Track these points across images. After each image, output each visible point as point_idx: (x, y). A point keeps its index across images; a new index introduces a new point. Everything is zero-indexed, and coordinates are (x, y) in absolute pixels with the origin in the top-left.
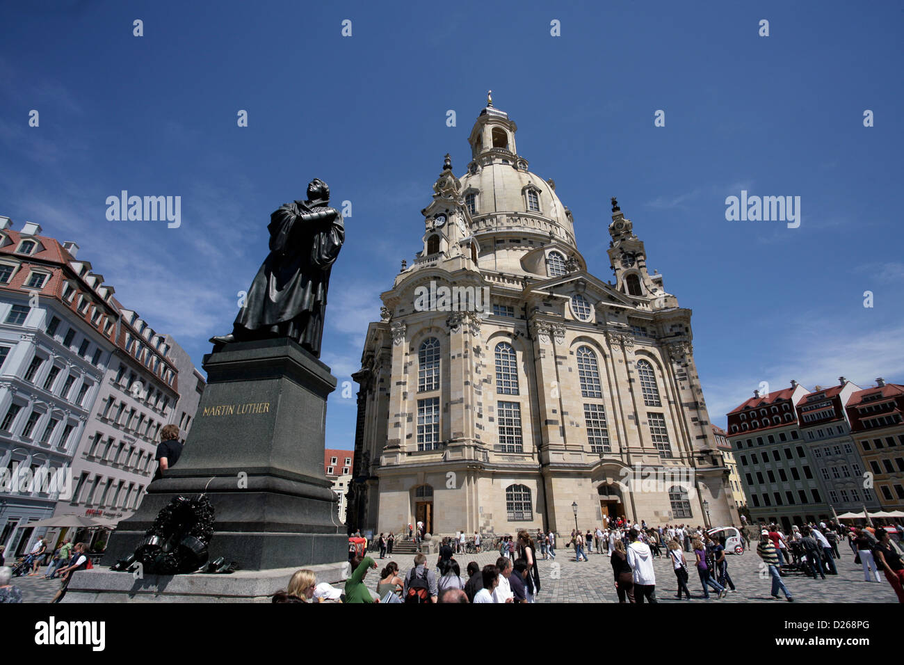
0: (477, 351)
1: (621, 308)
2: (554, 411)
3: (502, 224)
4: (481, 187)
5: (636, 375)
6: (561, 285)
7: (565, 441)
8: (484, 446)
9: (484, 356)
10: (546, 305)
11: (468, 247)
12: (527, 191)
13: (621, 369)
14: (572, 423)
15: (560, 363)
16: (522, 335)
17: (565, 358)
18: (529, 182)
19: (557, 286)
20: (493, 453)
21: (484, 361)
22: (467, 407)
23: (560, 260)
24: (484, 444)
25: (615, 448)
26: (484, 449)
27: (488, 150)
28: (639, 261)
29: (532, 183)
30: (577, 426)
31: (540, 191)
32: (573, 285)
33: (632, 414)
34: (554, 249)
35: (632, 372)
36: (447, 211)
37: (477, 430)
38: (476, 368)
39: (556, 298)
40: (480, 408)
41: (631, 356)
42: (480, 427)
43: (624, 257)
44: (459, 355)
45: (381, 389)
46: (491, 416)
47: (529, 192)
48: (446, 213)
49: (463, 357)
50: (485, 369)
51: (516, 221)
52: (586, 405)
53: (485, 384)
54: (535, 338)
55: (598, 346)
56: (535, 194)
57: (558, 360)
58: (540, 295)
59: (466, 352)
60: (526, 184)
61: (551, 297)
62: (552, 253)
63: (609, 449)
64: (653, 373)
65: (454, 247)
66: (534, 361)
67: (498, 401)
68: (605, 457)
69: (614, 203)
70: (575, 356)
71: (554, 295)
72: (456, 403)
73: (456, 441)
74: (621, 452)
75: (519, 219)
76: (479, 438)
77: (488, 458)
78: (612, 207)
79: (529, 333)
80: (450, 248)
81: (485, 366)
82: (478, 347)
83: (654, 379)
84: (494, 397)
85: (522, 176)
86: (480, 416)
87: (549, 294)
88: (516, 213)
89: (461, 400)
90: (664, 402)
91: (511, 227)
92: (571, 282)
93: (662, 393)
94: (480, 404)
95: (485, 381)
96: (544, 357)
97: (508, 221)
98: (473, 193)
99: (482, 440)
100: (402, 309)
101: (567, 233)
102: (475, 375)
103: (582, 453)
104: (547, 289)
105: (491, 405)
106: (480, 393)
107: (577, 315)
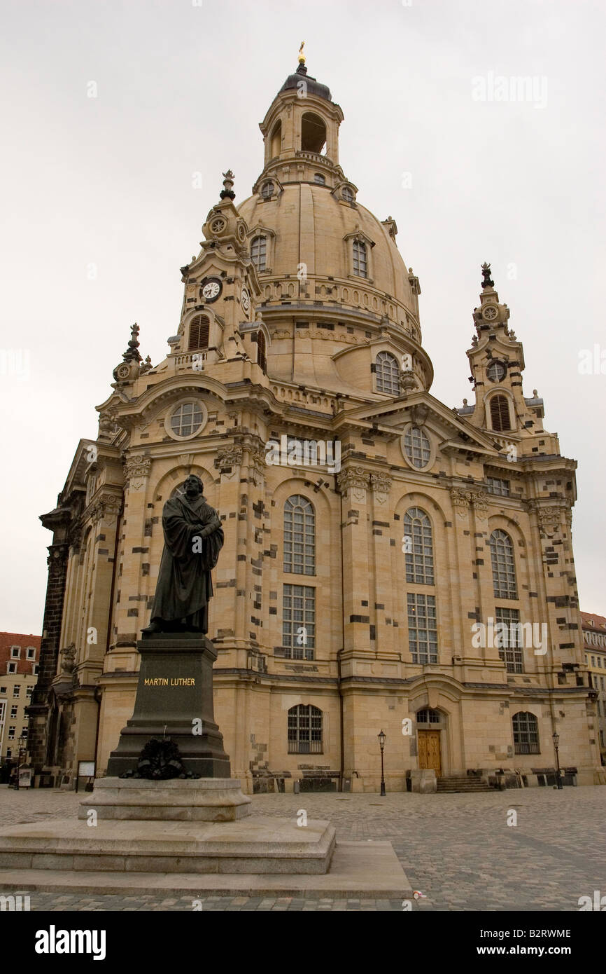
0: (259, 509)
1: (475, 453)
2: (364, 603)
3: (308, 296)
4: (277, 226)
5: (486, 554)
6: (391, 413)
7: (377, 648)
8: (261, 650)
9: (267, 515)
10: (365, 442)
11: (253, 340)
12: (351, 241)
13: (466, 544)
14: (388, 621)
15: (379, 533)
16: (327, 485)
17: (387, 525)
18: (357, 227)
19: (385, 414)
20: (273, 659)
21: (268, 524)
22: (239, 593)
23: (392, 366)
24: (261, 646)
25: (445, 658)
26: (261, 654)
27: (292, 155)
28: (512, 375)
29: (361, 228)
30: (396, 625)
31: (373, 244)
32: (408, 412)
33: (474, 611)
34: (386, 348)
35: (481, 549)
36: (224, 274)
37: (253, 627)
38: (256, 535)
39: (381, 433)
40: (258, 595)
41: (483, 525)
42: (255, 621)
43: (491, 365)
44: (232, 515)
45: (100, 552)
46: (273, 605)
47: (356, 243)
48: (221, 278)
49: (237, 518)
50: (268, 536)
51: (330, 291)
52: (411, 595)
53: (268, 558)
54: (346, 493)
55: (437, 507)
56: (363, 245)
57: (377, 528)
58: (359, 427)
59: (243, 511)
60: (350, 227)
61: (374, 432)
62: (383, 353)
63: (435, 659)
64: (511, 550)
65: (232, 339)
66: (342, 526)
67: (285, 584)
68: (429, 670)
69: (486, 272)
70: (401, 523)
71: (380, 428)
72: (225, 586)
73: (222, 642)
74: (453, 665)
75: (335, 288)
76: (255, 638)
77: (266, 667)
78: (482, 279)
79: (336, 484)
80: (226, 339)
81: (268, 531)
82: (260, 502)
83: (512, 559)
84: (278, 578)
85: (346, 214)
86: (257, 606)
87: (371, 426)
88: (331, 279)
89: (233, 583)
90: (523, 594)
91: (321, 302)
92: (407, 409)
93: (521, 581)
94: (258, 588)
95: (267, 553)
96: (356, 523)
97: (317, 290)
98: (264, 234)
99: (258, 640)
100: (145, 433)
101: (408, 317)
102: (253, 545)
103: (399, 664)
104: (369, 418)
105: (273, 590)
106: (259, 573)
107: (411, 459)
